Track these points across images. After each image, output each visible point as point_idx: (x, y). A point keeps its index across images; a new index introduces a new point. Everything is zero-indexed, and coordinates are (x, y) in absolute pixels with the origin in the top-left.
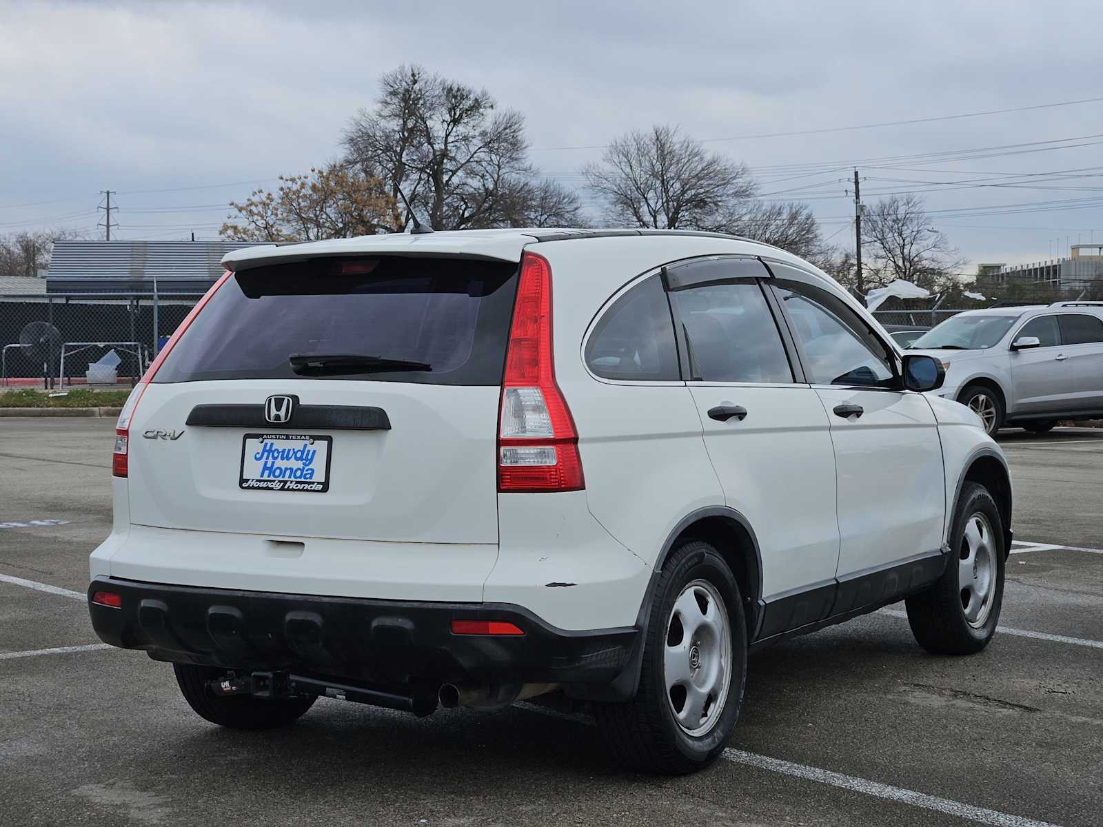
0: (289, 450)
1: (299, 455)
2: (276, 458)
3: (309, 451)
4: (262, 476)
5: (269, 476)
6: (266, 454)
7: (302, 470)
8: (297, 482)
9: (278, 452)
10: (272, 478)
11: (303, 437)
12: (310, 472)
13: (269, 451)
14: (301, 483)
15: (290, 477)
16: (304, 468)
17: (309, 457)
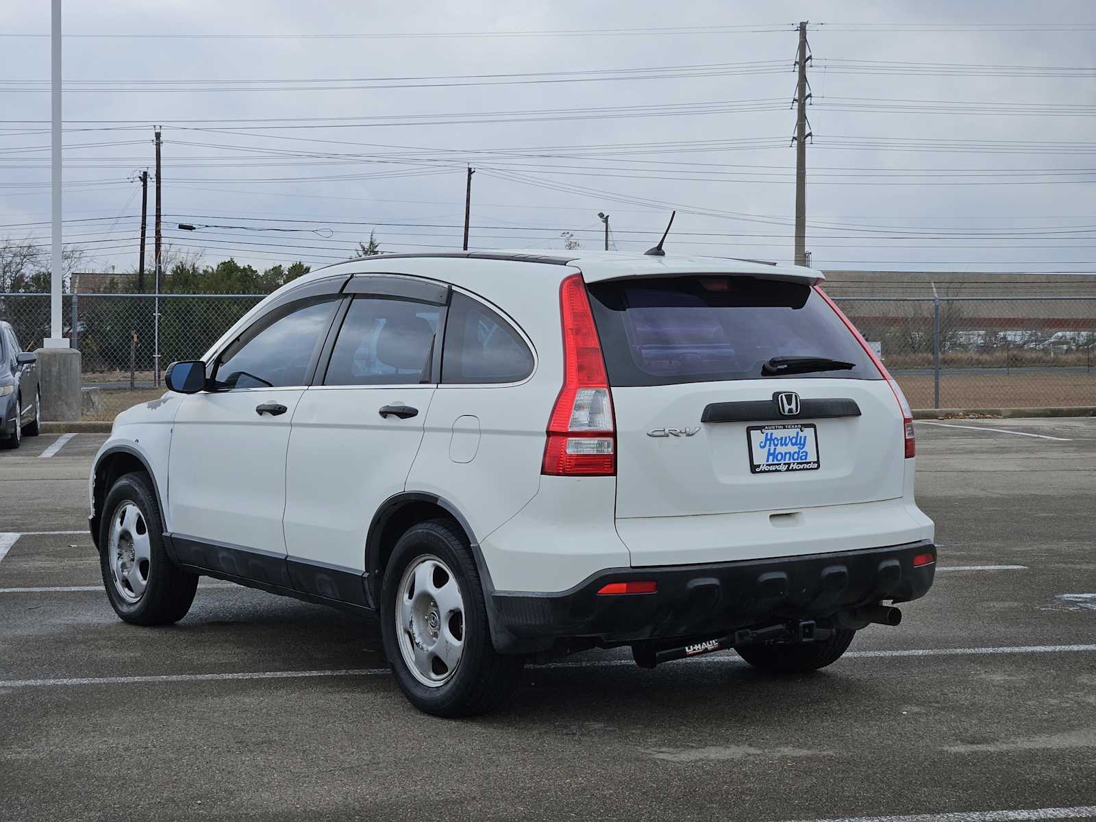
0: (786, 438)
1: (794, 441)
2: (776, 445)
3: (801, 437)
4: (768, 461)
5: (773, 461)
6: (768, 442)
7: (798, 453)
8: (798, 463)
9: (778, 440)
10: (776, 462)
11: (796, 426)
12: (804, 454)
13: (770, 439)
14: (801, 463)
15: (789, 460)
16: (799, 451)
17: (802, 442)
